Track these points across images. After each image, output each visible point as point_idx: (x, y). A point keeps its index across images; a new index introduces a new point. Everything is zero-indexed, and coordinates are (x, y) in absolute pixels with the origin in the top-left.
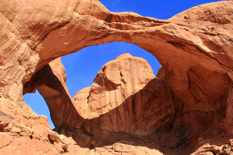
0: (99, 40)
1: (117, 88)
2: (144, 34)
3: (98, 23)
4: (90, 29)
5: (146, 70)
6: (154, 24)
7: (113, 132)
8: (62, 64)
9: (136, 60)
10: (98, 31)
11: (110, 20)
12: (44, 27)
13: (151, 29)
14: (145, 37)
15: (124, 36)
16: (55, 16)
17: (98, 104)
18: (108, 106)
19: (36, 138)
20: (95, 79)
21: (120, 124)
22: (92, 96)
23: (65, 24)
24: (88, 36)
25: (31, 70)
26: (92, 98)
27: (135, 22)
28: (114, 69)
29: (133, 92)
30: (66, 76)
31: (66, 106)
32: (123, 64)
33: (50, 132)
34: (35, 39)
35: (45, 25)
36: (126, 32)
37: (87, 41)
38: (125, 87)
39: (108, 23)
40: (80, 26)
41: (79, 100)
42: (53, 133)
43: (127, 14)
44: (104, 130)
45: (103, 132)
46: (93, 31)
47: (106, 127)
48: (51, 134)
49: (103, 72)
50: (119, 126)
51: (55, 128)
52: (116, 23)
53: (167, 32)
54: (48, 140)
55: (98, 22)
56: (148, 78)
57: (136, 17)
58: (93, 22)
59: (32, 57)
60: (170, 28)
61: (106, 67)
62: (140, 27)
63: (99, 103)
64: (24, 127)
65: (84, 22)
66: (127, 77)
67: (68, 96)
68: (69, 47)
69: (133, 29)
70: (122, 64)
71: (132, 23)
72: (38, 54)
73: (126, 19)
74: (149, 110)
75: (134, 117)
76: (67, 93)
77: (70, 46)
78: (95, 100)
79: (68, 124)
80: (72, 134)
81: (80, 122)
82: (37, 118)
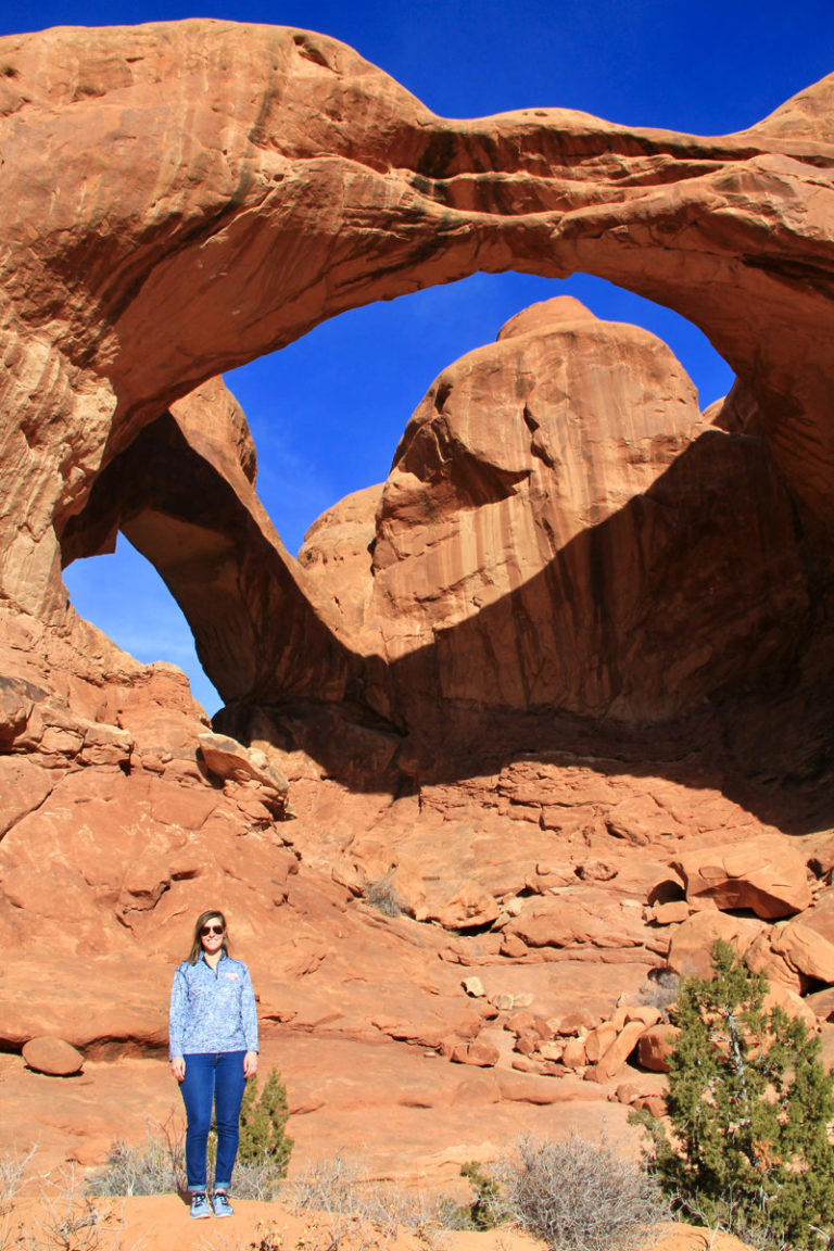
0: (392, 276)
1: (514, 493)
2: (624, 228)
3: (380, 191)
4: (345, 225)
5: (656, 388)
6: (674, 167)
7: (504, 708)
8: (230, 393)
9: (603, 342)
10: (389, 233)
11: (446, 165)
12: (119, 249)
13: (659, 199)
14: (628, 244)
15: (522, 244)
16: (166, 185)
17: (422, 574)
18: (469, 584)
19: (145, 768)
20: (401, 451)
21: (535, 672)
22: (389, 539)
23: (218, 218)
24: (339, 264)
25: (84, 461)
26: (393, 546)
27: (577, 163)
28: (494, 394)
29: (595, 510)
30: (253, 448)
31: (265, 598)
32: (539, 363)
33: (203, 739)
34: (87, 314)
35: (124, 238)
36: (529, 225)
37: (337, 287)
38: (551, 485)
39: (433, 181)
40: (296, 220)
41: (330, 560)
42: (217, 744)
43: (531, 125)
44: (459, 704)
45: (452, 711)
46: (362, 238)
47: (469, 690)
48: (207, 746)
49: (436, 415)
50: (531, 683)
51: (222, 705)
52: (474, 176)
53: (741, 207)
54: (200, 775)
55: (384, 188)
56: (666, 433)
57: (576, 134)
58: (358, 189)
59: (81, 398)
60: (758, 187)
61: (450, 386)
62: (600, 189)
63: (428, 569)
64: (91, 724)
65: (312, 193)
66: (560, 430)
67: (272, 551)
68: (249, 326)
69: (568, 203)
70: (534, 363)
71: (560, 168)
72: (106, 380)
73: (526, 149)
74: (679, 595)
75: (600, 631)
76: (265, 534)
77: (257, 321)
78: (407, 555)
79: (286, 684)
80: (305, 730)
81: (342, 670)
82: (139, 677)
